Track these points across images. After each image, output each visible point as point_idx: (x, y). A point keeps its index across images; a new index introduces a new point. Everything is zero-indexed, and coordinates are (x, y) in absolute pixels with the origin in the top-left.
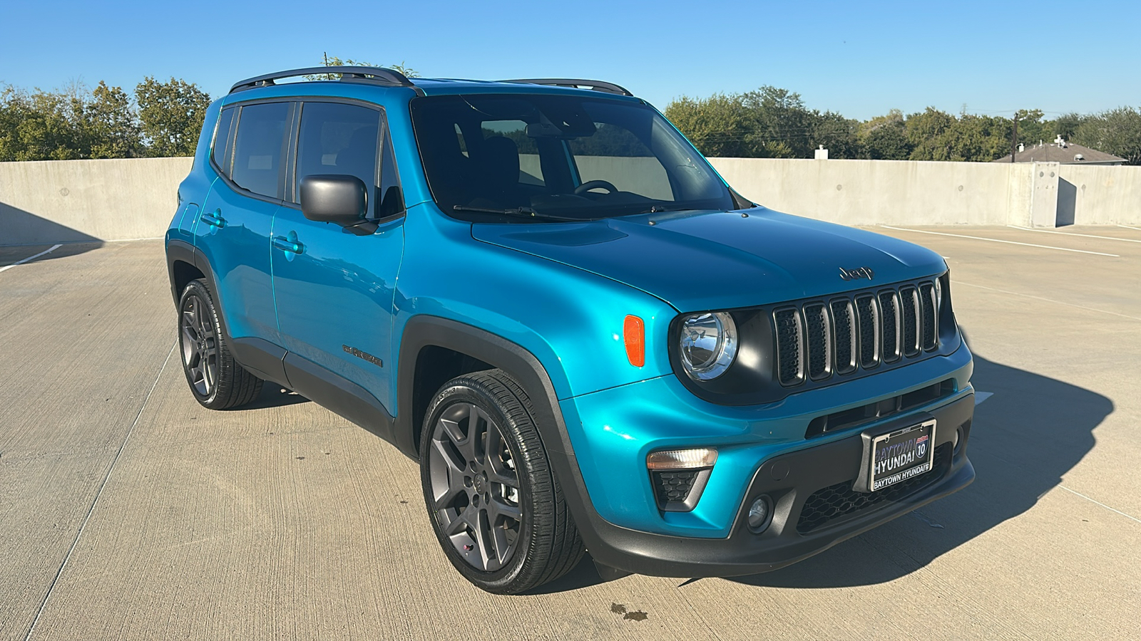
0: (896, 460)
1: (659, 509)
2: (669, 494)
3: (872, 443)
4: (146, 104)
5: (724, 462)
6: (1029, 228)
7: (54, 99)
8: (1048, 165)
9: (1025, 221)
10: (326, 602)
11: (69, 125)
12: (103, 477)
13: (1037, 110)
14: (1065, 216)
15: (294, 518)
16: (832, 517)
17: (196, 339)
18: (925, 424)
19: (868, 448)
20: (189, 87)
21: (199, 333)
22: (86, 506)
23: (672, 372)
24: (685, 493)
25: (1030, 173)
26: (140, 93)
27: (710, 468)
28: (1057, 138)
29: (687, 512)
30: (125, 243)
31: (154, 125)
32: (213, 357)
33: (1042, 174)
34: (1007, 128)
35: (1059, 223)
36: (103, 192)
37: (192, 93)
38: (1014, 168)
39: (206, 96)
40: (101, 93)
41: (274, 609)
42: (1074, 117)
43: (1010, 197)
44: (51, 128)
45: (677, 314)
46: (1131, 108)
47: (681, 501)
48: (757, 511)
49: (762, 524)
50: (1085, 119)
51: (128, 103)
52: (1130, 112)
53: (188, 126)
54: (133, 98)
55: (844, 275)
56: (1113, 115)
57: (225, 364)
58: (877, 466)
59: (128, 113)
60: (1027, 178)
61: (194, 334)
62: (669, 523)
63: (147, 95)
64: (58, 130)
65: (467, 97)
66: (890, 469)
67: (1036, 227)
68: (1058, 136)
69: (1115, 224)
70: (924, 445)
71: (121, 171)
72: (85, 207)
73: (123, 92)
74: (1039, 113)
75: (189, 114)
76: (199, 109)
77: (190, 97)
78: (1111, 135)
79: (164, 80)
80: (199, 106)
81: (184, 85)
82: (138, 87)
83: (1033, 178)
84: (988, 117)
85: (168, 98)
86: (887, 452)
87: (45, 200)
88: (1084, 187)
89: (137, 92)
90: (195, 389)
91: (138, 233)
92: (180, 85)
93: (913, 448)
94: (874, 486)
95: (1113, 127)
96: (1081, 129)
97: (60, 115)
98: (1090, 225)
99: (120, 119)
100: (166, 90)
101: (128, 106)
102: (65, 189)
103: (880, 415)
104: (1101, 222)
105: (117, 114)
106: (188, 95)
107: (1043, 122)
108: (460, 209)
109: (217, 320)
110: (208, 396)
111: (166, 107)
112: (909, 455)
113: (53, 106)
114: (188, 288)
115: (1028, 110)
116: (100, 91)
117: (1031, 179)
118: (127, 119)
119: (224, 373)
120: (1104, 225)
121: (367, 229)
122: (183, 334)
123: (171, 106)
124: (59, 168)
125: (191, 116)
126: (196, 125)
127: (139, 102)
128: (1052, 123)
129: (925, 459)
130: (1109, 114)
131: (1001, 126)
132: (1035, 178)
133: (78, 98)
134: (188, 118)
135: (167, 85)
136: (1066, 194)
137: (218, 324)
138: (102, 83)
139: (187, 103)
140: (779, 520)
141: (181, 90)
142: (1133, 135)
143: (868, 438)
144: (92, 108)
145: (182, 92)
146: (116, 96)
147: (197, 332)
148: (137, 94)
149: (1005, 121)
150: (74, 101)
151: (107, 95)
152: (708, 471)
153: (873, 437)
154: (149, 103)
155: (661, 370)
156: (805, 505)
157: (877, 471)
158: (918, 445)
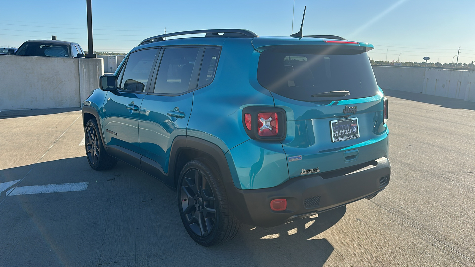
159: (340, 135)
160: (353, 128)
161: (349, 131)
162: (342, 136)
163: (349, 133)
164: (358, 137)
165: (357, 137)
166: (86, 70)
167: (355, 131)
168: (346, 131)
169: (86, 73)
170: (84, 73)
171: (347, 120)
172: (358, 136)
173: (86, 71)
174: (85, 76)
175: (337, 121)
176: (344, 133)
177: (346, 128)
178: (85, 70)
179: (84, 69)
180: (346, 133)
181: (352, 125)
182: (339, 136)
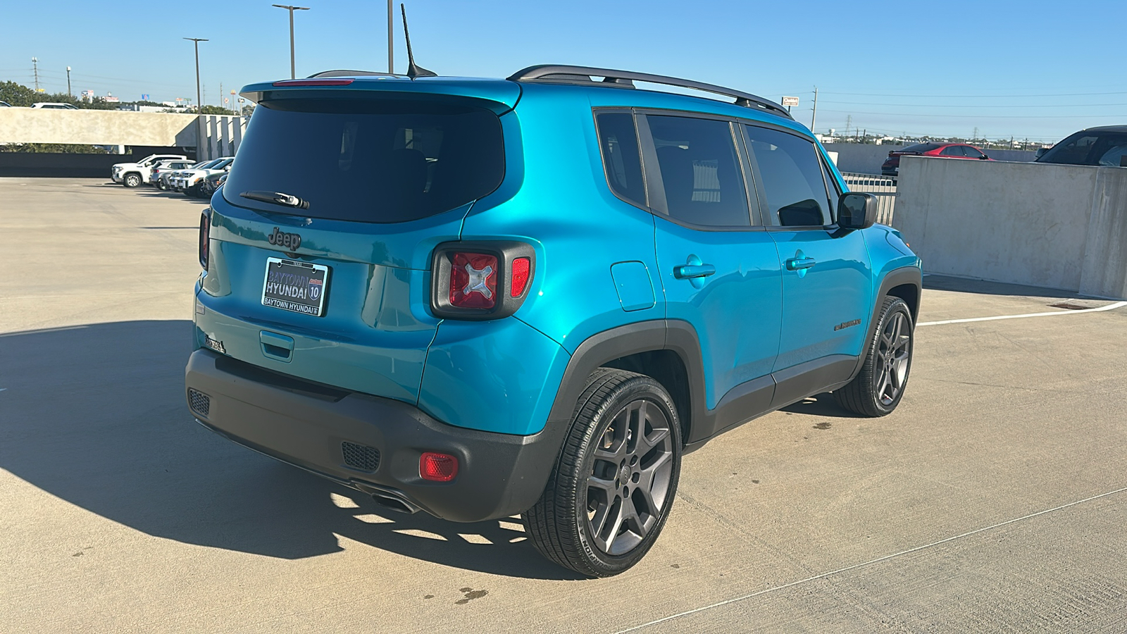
159: (281, 294)
160: (312, 288)
161: (301, 293)
162: (283, 298)
163: (300, 297)
164: (317, 314)
165: (315, 312)
166: (1108, 198)
167: (316, 296)
168: (297, 290)
169: (1108, 205)
170: (1103, 206)
171: (303, 265)
172: (318, 311)
173: (1108, 202)
174: (1104, 214)
175: (280, 261)
176: (290, 293)
177: (298, 284)
178: (1106, 198)
179: (1104, 195)
180: (295, 294)
181: (312, 281)
182: (278, 296)
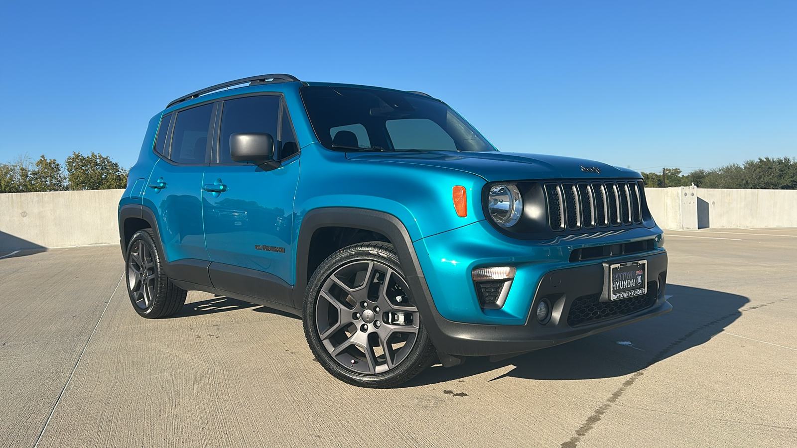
0: (624, 283)
1: (481, 308)
2: (486, 299)
3: (610, 268)
4: (73, 170)
5: (520, 275)
6: (681, 230)
7: (8, 168)
8: (689, 188)
9: (678, 225)
10: (252, 396)
11: (18, 185)
12: (81, 351)
13: (677, 169)
14: (703, 221)
15: (219, 362)
16: (588, 319)
17: (139, 271)
18: (640, 262)
19: (608, 271)
20: (104, 159)
21: (142, 266)
22: (73, 364)
23: (485, 219)
24: (496, 297)
25: (678, 194)
26: (69, 163)
27: (512, 279)
28: (692, 185)
29: (498, 309)
30: (65, 248)
31: (78, 184)
32: (152, 281)
33: (686, 194)
34: (658, 180)
35: (700, 227)
36: (51, 214)
37: (106, 163)
38: (667, 191)
39: (116, 165)
40: (41, 163)
41: (216, 401)
42: (702, 172)
43: (666, 210)
44: (5, 188)
45: (486, 182)
46: (738, 165)
47: (493, 303)
48: (541, 311)
49: (546, 318)
50: (709, 173)
51: (60, 170)
52: (737, 167)
53: (103, 185)
54: (64, 166)
55: (583, 169)
56: (726, 169)
57: (161, 284)
58: (614, 284)
59: (60, 177)
60: (676, 197)
61: (137, 267)
62: (487, 315)
63: (74, 165)
64: (10, 189)
65: (335, 88)
66: (621, 288)
67: (685, 229)
68: (692, 183)
69: (736, 227)
70: (640, 276)
71: (64, 199)
72: (38, 224)
73: (57, 163)
74: (678, 171)
75: (103, 177)
76: (110, 173)
77: (104, 165)
78: (726, 182)
79: (86, 154)
80: (110, 171)
81: (101, 157)
82: (68, 159)
83: (680, 197)
84: (645, 173)
85: (89, 166)
86: (619, 276)
87: (10, 220)
88: (714, 203)
89: (67, 163)
90: (137, 306)
91: (75, 242)
92: (98, 157)
93: (634, 277)
94: (613, 297)
95: (727, 178)
96: (707, 180)
97: (11, 179)
98: (720, 228)
99: (54, 181)
100: (88, 160)
101: (60, 172)
102: (25, 212)
103: (612, 254)
104: (727, 226)
105: (52, 177)
106: (103, 164)
107: (681, 176)
108: (336, 146)
109: (157, 254)
110: (147, 309)
111: (87, 172)
112: (632, 281)
113: (6, 173)
114: (135, 236)
115: (671, 169)
116: (41, 162)
117: (679, 198)
118: (59, 181)
119: (160, 290)
120: (729, 227)
121: (273, 165)
122: (129, 269)
123: (90, 172)
124: (21, 198)
125: (105, 178)
126: (108, 183)
127: (68, 169)
128: (687, 177)
129: (642, 286)
130: (724, 169)
131: (654, 179)
132: (682, 197)
133: (24, 167)
134: (102, 179)
135: (88, 157)
136: (703, 208)
137: (157, 256)
138: (43, 157)
139: (102, 169)
140: (557, 315)
141: (98, 160)
142: (741, 182)
143: (607, 265)
144: (34, 174)
145: (99, 162)
146: (52, 165)
147: (140, 266)
148: (67, 164)
149: (656, 175)
150: (22, 169)
151: (46, 165)
152: (510, 281)
153: (610, 265)
154: (75, 170)
155: (477, 219)
156: (571, 308)
157: (614, 288)
158: (637, 276)
